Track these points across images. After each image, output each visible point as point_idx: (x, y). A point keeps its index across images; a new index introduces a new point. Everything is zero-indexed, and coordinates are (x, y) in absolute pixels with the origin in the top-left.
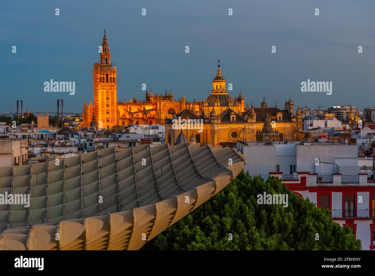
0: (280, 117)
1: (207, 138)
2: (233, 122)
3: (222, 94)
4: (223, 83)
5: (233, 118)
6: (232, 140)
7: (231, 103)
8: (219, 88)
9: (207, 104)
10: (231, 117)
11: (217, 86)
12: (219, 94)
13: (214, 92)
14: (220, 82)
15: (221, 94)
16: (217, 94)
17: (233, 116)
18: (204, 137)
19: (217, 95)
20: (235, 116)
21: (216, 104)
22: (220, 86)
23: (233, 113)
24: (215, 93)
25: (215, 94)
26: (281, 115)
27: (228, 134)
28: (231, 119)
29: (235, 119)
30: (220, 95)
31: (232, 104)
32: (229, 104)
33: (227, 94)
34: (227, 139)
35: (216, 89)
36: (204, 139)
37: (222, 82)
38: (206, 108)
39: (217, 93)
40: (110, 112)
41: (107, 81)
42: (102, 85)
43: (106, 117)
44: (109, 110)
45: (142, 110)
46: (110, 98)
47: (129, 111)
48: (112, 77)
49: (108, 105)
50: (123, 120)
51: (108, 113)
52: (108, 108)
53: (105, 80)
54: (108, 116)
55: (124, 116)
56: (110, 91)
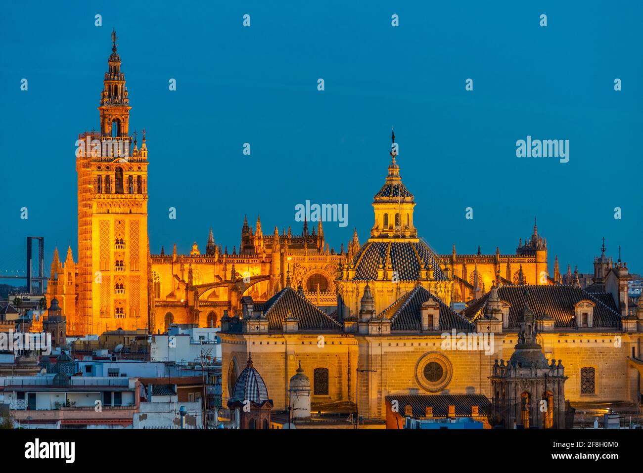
0: (585, 315)
1: (349, 380)
2: (431, 332)
3: (401, 241)
4: (405, 206)
5: (431, 317)
6: (426, 389)
7: (428, 269)
8: (392, 221)
9: (352, 274)
10: (425, 314)
11: (386, 215)
12: (393, 240)
13: (376, 234)
14: (396, 202)
15: (397, 241)
16: (386, 240)
17: (431, 311)
18: (340, 377)
19: (387, 245)
20: (436, 314)
21: (381, 274)
22: (397, 215)
23: (430, 302)
24: (380, 237)
25: (381, 240)
26: (590, 311)
27: (413, 369)
28: (425, 322)
29: (436, 323)
30: (394, 245)
31: (431, 273)
32: (423, 274)
33: (417, 241)
34: (411, 385)
35: (381, 226)
36: (340, 383)
37: (402, 202)
38: (349, 284)
39: (386, 237)
40: (127, 285)
41: (120, 190)
42: (101, 200)
43: (115, 301)
44: (124, 277)
45: (229, 278)
46: (126, 239)
47: (187, 280)
48: (135, 177)
49: (119, 264)
50: (168, 310)
51: (119, 287)
52: (120, 273)
53: (113, 185)
54: (121, 296)
55: (172, 295)
56: (127, 219)
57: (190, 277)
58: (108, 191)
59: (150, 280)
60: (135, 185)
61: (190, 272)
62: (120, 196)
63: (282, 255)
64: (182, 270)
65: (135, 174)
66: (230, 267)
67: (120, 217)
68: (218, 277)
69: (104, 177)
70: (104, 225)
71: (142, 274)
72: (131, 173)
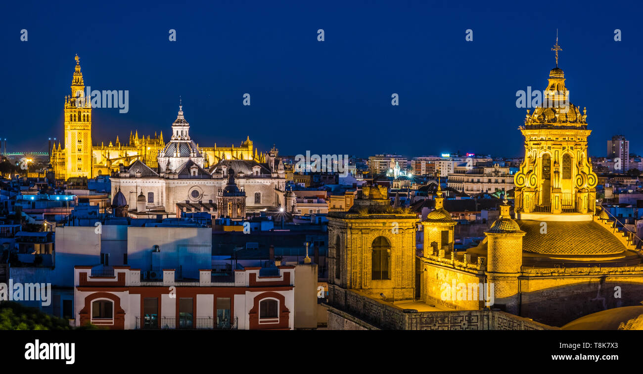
0: (257, 172)
1: (162, 197)
2: (194, 178)
3: (184, 141)
4: (185, 127)
5: (194, 172)
6: (192, 200)
7: (194, 153)
8: (180, 133)
9: (164, 154)
10: (192, 171)
11: (177, 131)
12: (180, 141)
13: (174, 139)
14: (181, 126)
15: (182, 141)
16: (177, 141)
17: (194, 170)
18: (158, 196)
19: (177, 143)
20: (197, 171)
21: (175, 155)
22: (182, 131)
23: (194, 166)
24: (175, 140)
25: (175, 141)
26: (259, 170)
27: (187, 193)
28: (192, 174)
29: (197, 174)
30: (181, 143)
31: (195, 154)
32: (192, 155)
33: (190, 141)
34: (186, 199)
35: (176, 136)
36: (158, 198)
37: (184, 126)
38: (162, 158)
39: (177, 140)
40: (82, 159)
41: (80, 120)
42: (72, 124)
43: (78, 165)
44: (81, 155)
45: (124, 156)
46: (82, 140)
47: (107, 157)
48: (86, 115)
49: (80, 150)
50: (100, 169)
51: (80, 159)
52: (79, 154)
53: (77, 118)
54: (80, 163)
55: (101, 163)
56: (83, 132)
57: (109, 156)
58: (75, 121)
59: (92, 157)
60: (86, 118)
61: (109, 153)
62: (80, 122)
63: (145, 147)
64: (105, 153)
65: (86, 114)
66: (125, 151)
67: (80, 131)
68: (120, 155)
69: (73, 115)
70: (73, 134)
71: (89, 154)
72: (84, 113)
